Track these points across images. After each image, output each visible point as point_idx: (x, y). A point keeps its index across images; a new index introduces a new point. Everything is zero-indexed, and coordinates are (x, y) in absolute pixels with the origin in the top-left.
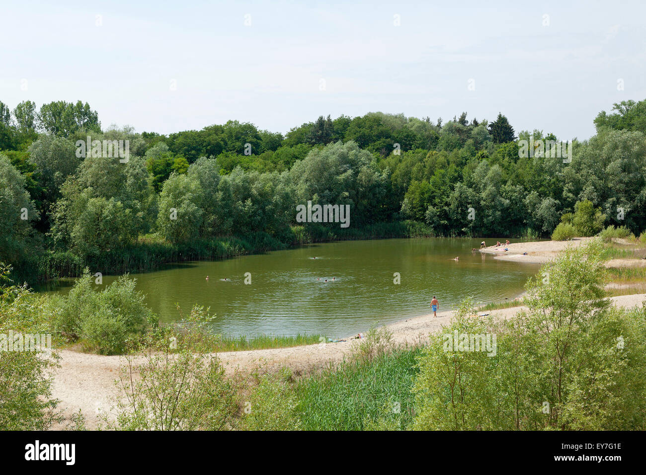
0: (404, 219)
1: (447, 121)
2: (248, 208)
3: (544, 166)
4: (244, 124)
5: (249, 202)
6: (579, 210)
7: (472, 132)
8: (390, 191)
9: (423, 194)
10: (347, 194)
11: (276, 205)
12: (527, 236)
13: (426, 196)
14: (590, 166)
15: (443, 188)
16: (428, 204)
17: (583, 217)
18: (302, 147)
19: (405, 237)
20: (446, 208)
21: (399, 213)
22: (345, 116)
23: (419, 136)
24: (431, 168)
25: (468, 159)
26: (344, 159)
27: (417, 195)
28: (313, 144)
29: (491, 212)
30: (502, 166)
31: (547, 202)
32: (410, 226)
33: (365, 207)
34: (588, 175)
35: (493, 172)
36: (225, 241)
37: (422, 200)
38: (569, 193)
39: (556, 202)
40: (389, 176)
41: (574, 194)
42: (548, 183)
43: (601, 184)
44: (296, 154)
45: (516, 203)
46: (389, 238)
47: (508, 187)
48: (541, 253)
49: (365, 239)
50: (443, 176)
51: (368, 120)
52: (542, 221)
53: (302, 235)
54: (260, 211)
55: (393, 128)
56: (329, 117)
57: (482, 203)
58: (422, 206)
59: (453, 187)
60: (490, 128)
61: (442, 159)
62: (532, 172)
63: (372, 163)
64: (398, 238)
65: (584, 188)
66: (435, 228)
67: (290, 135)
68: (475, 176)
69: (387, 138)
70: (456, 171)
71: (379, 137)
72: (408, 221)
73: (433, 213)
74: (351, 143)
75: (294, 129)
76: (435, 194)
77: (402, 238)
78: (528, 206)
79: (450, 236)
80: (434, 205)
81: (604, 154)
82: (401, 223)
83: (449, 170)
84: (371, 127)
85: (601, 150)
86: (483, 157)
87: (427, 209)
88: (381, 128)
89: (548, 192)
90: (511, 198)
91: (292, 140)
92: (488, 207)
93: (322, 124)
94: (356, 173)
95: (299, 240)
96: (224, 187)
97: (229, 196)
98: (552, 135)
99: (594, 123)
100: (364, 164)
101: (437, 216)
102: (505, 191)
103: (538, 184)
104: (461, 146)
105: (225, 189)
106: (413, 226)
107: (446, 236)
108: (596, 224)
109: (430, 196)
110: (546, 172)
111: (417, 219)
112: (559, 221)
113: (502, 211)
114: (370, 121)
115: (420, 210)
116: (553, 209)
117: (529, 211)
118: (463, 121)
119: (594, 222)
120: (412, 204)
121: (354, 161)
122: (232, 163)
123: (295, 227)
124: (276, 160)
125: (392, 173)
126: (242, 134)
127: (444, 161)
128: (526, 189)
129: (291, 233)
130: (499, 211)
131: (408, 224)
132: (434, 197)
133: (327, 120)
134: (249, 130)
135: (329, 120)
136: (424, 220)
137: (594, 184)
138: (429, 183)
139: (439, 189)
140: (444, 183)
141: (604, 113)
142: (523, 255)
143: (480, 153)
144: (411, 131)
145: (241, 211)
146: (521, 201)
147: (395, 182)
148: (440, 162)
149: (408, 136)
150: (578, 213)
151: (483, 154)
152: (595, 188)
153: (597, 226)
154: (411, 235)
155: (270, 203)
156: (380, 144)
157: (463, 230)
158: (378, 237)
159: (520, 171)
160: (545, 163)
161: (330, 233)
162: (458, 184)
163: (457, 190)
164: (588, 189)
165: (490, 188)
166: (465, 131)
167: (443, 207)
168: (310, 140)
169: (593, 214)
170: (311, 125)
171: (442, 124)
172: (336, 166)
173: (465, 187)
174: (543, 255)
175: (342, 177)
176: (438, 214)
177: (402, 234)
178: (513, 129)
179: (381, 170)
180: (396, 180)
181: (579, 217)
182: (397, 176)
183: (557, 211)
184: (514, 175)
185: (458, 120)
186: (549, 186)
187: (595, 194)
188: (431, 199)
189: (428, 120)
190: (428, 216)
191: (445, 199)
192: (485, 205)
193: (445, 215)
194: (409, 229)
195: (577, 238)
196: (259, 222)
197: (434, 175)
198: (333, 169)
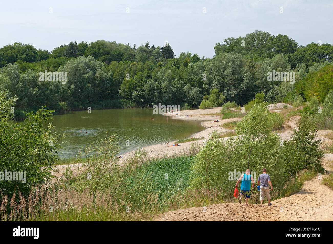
0: (120, 98)
1: (139, 46)
2: (36, 92)
3: (193, 71)
4: (27, 45)
5: (36, 89)
6: (212, 94)
7: (153, 52)
8: (112, 83)
9: (130, 85)
10: (90, 85)
11: (51, 90)
12: (185, 107)
13: (132, 86)
14: (217, 71)
15: (141, 82)
16: (133, 90)
17: (214, 97)
18: (62, 59)
19: (121, 108)
20: (143, 92)
21: (117, 95)
22: (84, 42)
23: (125, 54)
24: (134, 71)
25: (153, 67)
26: (87, 66)
27: (127, 86)
28: (68, 57)
29: (166, 94)
30: (172, 70)
31: (195, 89)
32: (124, 102)
33: (99, 92)
34: (216, 76)
35: (168, 74)
36: (24, 110)
37: (130, 88)
38: (206, 85)
39: (199, 89)
40: (112, 75)
41: (208, 85)
42: (196, 80)
43: (222, 81)
44: (60, 62)
45: (179, 90)
46: (112, 108)
47: (175, 82)
48: (196, 116)
49: (99, 109)
50: (141, 75)
51: (97, 44)
52: (192, 99)
53: (65, 107)
54: (42, 94)
55: (111, 49)
56: (76, 42)
57: (162, 90)
58: (130, 91)
59: (147, 81)
60: (161, 50)
61: (140, 67)
62: (187, 74)
63: (103, 68)
64: (117, 108)
65: (213, 82)
66: (137, 103)
67: (54, 52)
68: (158, 76)
69: (108, 54)
70: (148, 73)
71: (104, 54)
72: (123, 99)
73: (136, 95)
74: (91, 57)
75: (56, 48)
76: (137, 85)
77: (119, 108)
78: (185, 92)
79: (145, 107)
80: (137, 91)
81: (223, 65)
82: (119, 100)
83: (144, 72)
84: (99, 48)
85: (222, 63)
86: (161, 66)
87: (133, 93)
88: (105, 49)
89: (195, 84)
90: (177, 87)
91: (55, 55)
92: (165, 92)
93: (72, 46)
94: (94, 74)
95: (64, 110)
96: (23, 80)
97: (25, 85)
98: (196, 55)
99: (214, 49)
100: (99, 69)
101: (138, 97)
102: (174, 84)
103: (190, 80)
104: (148, 59)
105: (23, 81)
106: (125, 102)
107: (143, 107)
108: (221, 101)
109: (134, 86)
110: (195, 74)
111: (127, 98)
112: (202, 99)
113: (172, 94)
114: (98, 45)
115: (129, 94)
116: (198, 93)
117: (186, 94)
118: (147, 46)
119: (220, 100)
120: (125, 90)
121: (92, 67)
122: (23, 67)
123: (62, 103)
124: (48, 66)
125: (114, 73)
126: (26, 51)
127: (141, 68)
128: (184, 83)
129: (59, 106)
130: (171, 94)
131: (122, 101)
132: (136, 87)
133: (74, 44)
134: (30, 48)
135: (76, 44)
136: (131, 99)
137: (218, 81)
138: (134, 79)
139: (139, 83)
140: (142, 79)
141: (219, 44)
142: (186, 117)
143: (159, 64)
144: (121, 51)
145: (32, 93)
146: (182, 89)
147: (115, 79)
148: (139, 68)
149: (119, 54)
150: (212, 95)
151: (161, 64)
152: (219, 82)
153: (221, 102)
154: (124, 107)
155: (48, 89)
156: (104, 58)
157: (152, 104)
158: (107, 108)
159: (181, 73)
160: (194, 69)
161: (80, 106)
162: (149, 80)
163: (149, 83)
164: (215, 83)
165: (167, 82)
166: (149, 52)
167: (141, 92)
168: (66, 55)
169: (219, 96)
170: (65, 46)
171: (137, 48)
172: (83, 69)
173: (153, 81)
174: (197, 116)
175: (87, 75)
176: (139, 95)
177: (119, 106)
178: (173, 51)
179: (107, 72)
180: (116, 77)
181: (212, 97)
182: (116, 75)
183: (200, 94)
184: (178, 76)
185: (144, 46)
186: (196, 81)
187: (219, 85)
188: (135, 88)
189: (129, 45)
190: (133, 97)
191: (142, 88)
192: (163, 91)
193: (142, 96)
194: (123, 104)
195: (211, 108)
196: (42, 100)
197: (136, 75)
198: (81, 71)
